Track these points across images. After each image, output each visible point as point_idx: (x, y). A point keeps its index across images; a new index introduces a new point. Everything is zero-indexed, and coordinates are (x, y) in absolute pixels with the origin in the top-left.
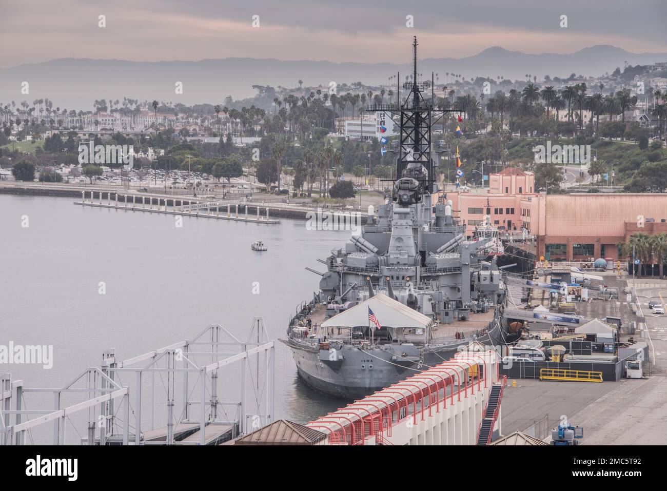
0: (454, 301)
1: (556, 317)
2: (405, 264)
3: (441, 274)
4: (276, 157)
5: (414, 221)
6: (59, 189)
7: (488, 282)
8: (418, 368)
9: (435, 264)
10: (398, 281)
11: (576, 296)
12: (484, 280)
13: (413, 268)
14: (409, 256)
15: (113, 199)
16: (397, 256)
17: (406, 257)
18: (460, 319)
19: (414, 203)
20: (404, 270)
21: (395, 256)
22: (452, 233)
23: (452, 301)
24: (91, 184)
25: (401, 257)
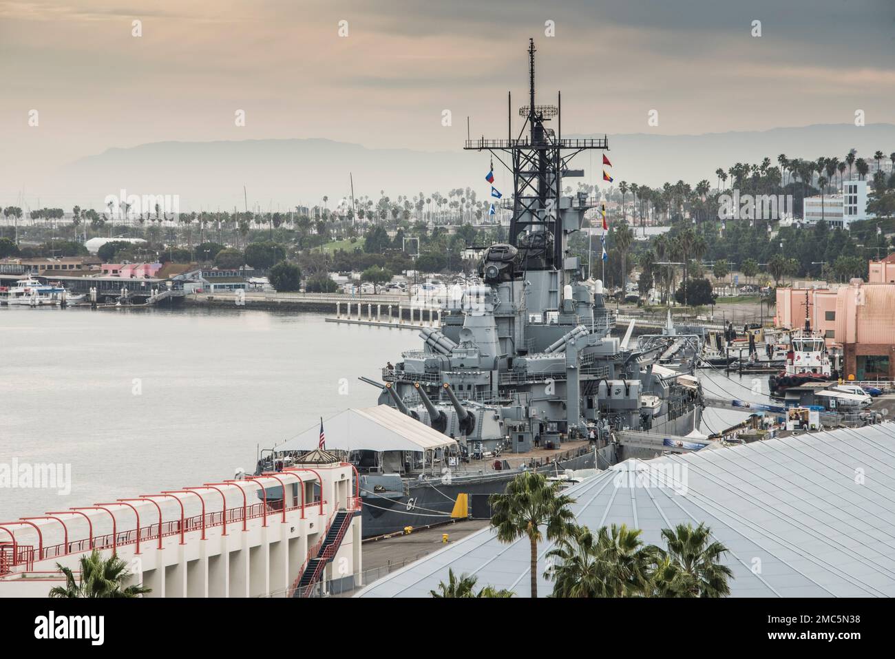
0: (555, 422)
1: (695, 445)
2: (474, 368)
3: (531, 382)
4: (619, 248)
5: (495, 306)
6: (323, 302)
7: (621, 396)
8: (408, 509)
9: (524, 367)
10: (461, 392)
11: (800, 422)
12: (616, 393)
13: (487, 374)
14: (481, 356)
15: (395, 314)
16: (462, 356)
17: (476, 356)
18: (546, 447)
19: (509, 281)
20: (471, 376)
21: (459, 355)
22: (571, 324)
23: (552, 422)
24: (375, 293)
25: (468, 357)
